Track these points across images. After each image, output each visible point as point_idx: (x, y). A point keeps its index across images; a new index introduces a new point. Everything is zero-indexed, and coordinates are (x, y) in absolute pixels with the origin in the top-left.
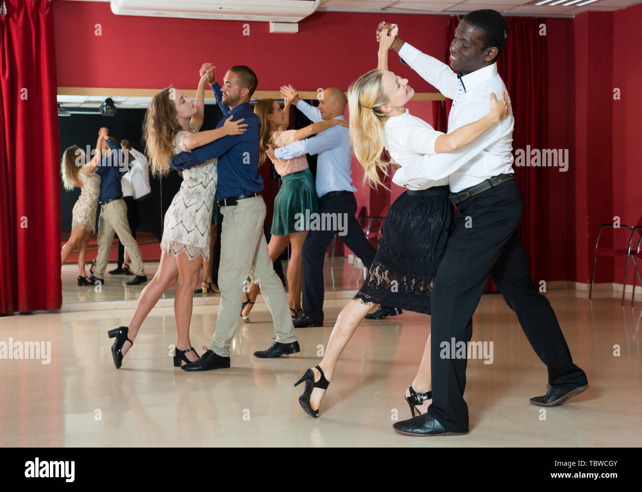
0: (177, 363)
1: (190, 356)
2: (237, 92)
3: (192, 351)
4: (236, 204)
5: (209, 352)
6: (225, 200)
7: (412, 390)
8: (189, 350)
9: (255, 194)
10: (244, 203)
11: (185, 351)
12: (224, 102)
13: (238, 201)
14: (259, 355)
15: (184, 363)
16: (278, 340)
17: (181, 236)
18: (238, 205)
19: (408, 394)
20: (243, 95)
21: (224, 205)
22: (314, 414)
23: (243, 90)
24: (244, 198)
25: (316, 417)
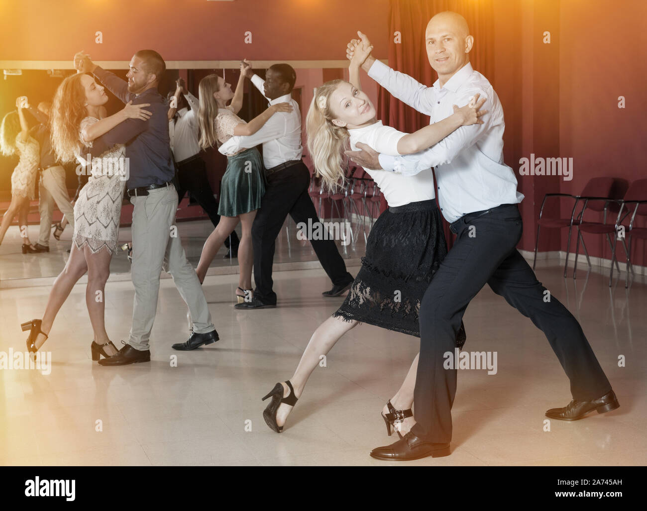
0: (95, 357)
1: (108, 350)
2: (143, 78)
3: (110, 345)
4: (147, 194)
5: (127, 347)
6: (136, 190)
7: (390, 406)
8: (106, 344)
9: (167, 183)
10: (155, 194)
11: (103, 345)
12: (130, 88)
13: (149, 191)
14: (178, 347)
15: (102, 357)
16: (195, 330)
17: (99, 234)
18: (149, 196)
19: (386, 411)
20: (150, 81)
21: (135, 195)
22: (279, 429)
23: (150, 75)
24: (155, 188)
25: (279, 432)
